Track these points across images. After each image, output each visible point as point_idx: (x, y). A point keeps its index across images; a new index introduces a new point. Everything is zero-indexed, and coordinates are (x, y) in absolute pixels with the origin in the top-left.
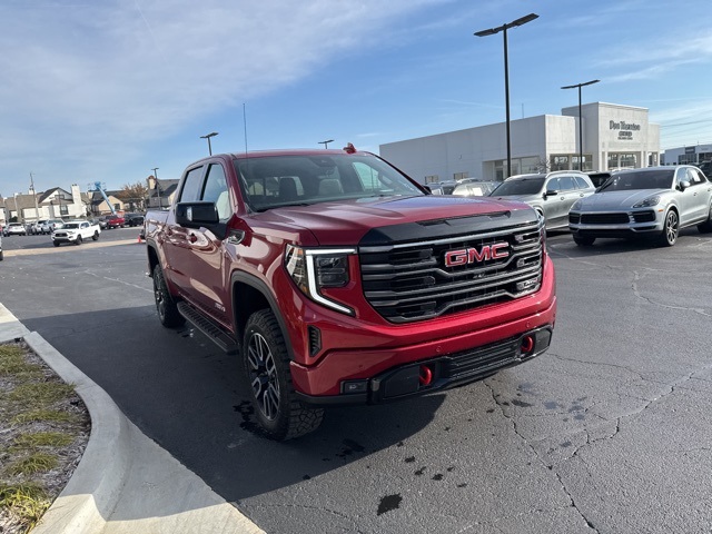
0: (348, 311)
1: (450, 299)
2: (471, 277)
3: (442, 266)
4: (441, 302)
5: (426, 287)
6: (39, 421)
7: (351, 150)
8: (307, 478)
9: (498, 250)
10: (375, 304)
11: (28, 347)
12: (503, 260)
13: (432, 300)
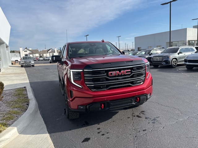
0: (81, 87)
1: (111, 85)
2: (118, 79)
3: (108, 76)
4: (107, 86)
5: (103, 81)
6: (17, 108)
7: (103, 41)
8: (70, 130)
9: (127, 72)
10: (88, 85)
11: (26, 89)
12: (129, 75)
13: (105, 85)
